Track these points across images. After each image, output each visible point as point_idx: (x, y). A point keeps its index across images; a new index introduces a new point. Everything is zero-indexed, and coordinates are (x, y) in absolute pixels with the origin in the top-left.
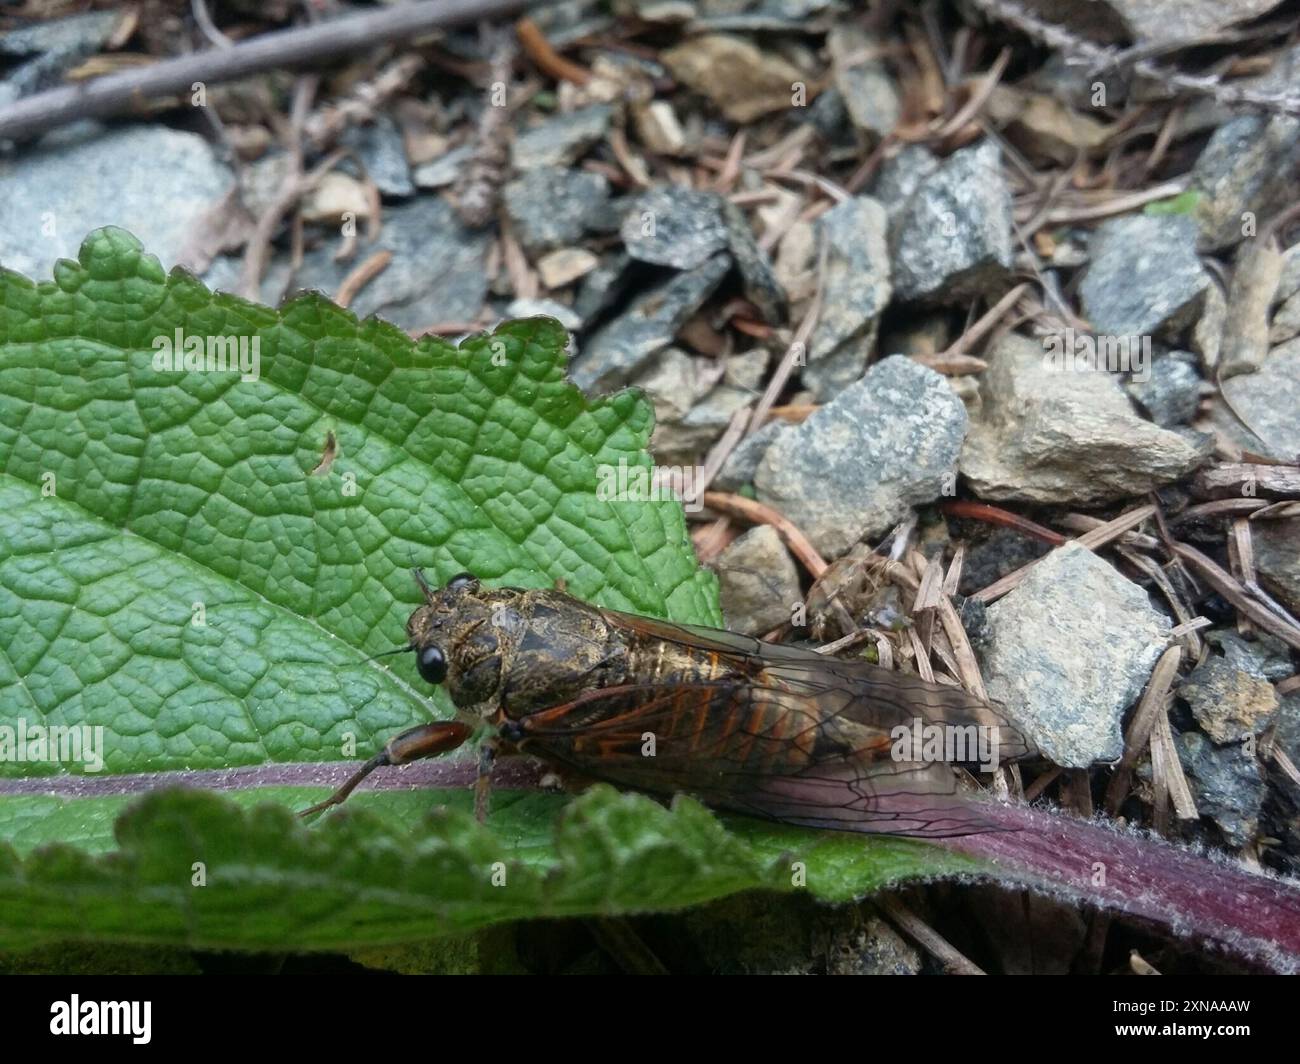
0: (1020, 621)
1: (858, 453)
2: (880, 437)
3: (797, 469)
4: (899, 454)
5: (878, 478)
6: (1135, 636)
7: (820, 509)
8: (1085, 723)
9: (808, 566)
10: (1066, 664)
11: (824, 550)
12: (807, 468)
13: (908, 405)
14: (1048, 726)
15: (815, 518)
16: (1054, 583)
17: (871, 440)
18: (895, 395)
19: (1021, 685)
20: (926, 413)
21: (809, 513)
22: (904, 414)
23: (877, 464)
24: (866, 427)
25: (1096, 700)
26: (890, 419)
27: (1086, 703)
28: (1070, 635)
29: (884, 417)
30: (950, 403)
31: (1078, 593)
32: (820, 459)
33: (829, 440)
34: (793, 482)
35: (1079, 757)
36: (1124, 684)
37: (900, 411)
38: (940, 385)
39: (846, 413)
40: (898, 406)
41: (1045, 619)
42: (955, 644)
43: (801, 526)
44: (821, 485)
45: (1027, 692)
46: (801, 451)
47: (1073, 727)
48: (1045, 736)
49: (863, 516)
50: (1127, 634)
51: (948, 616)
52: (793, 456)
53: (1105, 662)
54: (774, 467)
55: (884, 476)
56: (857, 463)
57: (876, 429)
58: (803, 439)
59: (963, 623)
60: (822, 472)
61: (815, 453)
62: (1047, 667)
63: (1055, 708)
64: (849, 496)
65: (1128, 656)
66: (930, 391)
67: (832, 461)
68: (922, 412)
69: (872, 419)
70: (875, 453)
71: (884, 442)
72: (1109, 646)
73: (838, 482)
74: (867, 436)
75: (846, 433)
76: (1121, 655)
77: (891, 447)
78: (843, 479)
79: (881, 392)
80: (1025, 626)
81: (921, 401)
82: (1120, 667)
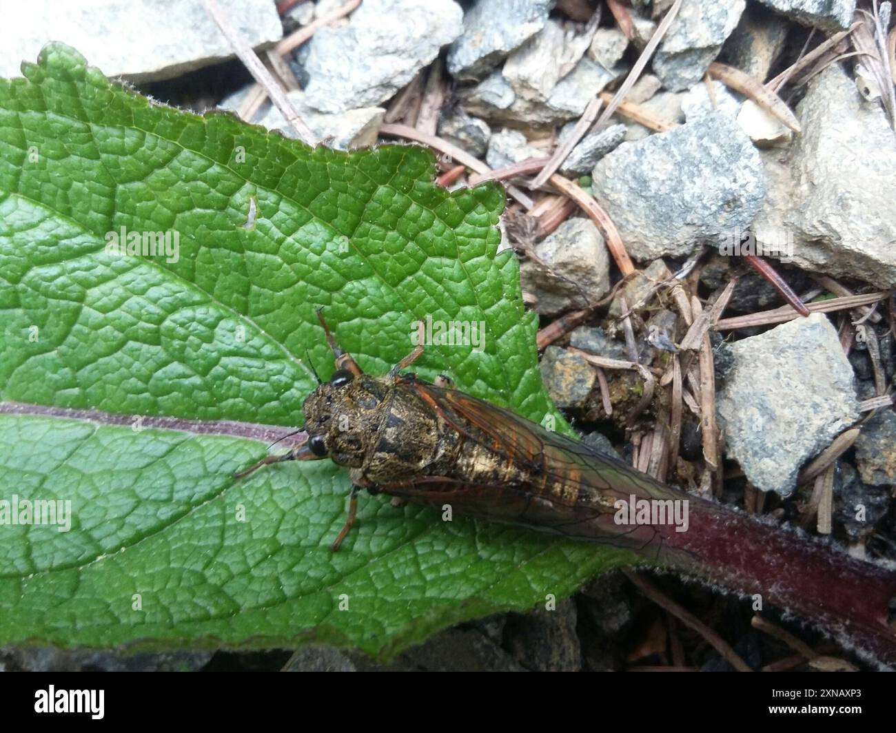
0: (756, 366)
1: (675, 191)
2: (694, 183)
3: (625, 182)
4: (705, 207)
5: (684, 219)
6: (833, 410)
7: (636, 223)
8: (775, 460)
9: (618, 262)
10: (778, 412)
11: (633, 252)
12: (634, 184)
13: (722, 165)
14: (750, 452)
15: (631, 227)
16: (790, 347)
17: (687, 183)
18: (715, 151)
19: (742, 414)
20: (735, 181)
21: (628, 221)
22: (719, 174)
23: (688, 209)
24: (686, 168)
25: (788, 447)
26: (707, 171)
27: (780, 445)
28: (787, 390)
29: (702, 166)
30: (756, 179)
31: (804, 362)
32: (645, 182)
33: (655, 167)
34: (621, 191)
35: (764, 483)
36: (811, 444)
37: (716, 167)
38: (752, 160)
39: (673, 148)
40: (715, 162)
41: (774, 371)
42: (703, 380)
43: (620, 228)
44: (641, 203)
45: (744, 421)
46: (633, 168)
47: (767, 460)
48: (746, 458)
49: (666, 242)
50: (826, 406)
51: (704, 357)
52: (625, 170)
53: (804, 422)
54: (608, 173)
55: (689, 220)
56: (672, 199)
57: (693, 175)
58: (635, 158)
59: (714, 360)
60: (643, 194)
61: (641, 175)
62: (763, 408)
63: (759, 441)
64: (659, 224)
65: (821, 423)
66: (743, 161)
67: (654, 186)
68: (732, 179)
69: (692, 164)
70: (687, 198)
71: (697, 191)
72: (811, 410)
73: (654, 209)
74: (684, 178)
75: (670, 167)
76: (817, 422)
77: (700, 198)
78: (658, 208)
79: (705, 141)
80: (759, 372)
81: (733, 167)
82: (813, 429)
